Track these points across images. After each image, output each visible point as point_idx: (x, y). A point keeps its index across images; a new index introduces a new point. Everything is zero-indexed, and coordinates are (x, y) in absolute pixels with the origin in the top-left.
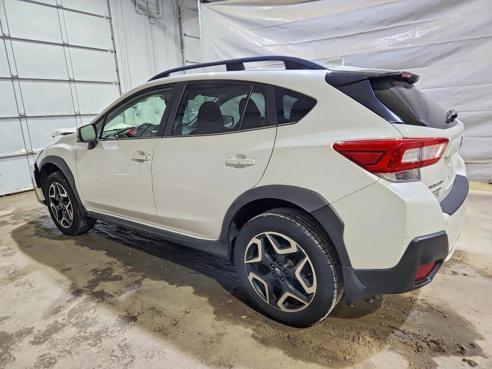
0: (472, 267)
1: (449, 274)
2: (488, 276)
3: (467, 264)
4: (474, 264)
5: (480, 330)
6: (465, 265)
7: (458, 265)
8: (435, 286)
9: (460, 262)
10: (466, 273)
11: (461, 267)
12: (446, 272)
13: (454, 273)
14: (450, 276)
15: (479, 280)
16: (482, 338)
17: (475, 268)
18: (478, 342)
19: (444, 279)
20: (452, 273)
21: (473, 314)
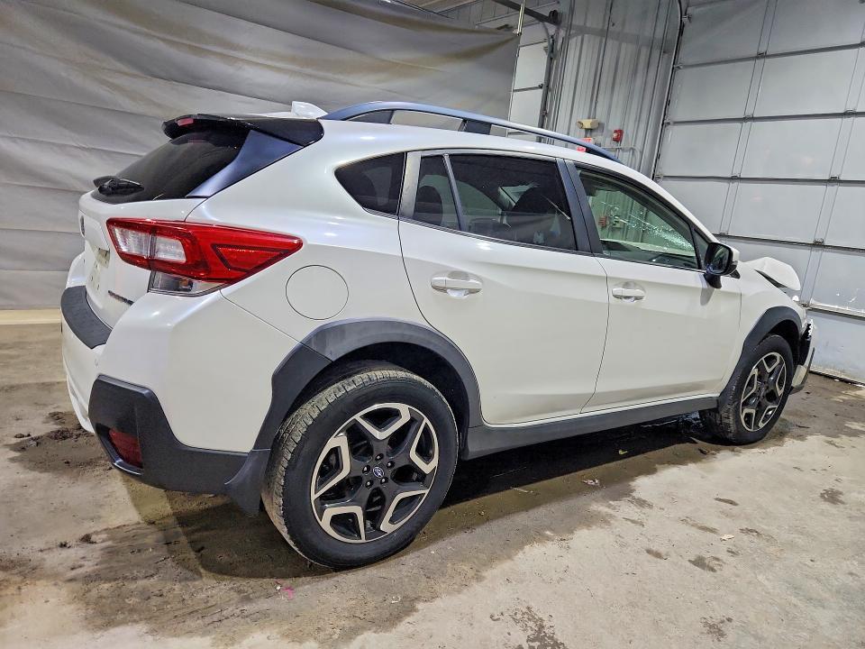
0: (54, 576)
1: (97, 533)
2: (14, 567)
3: (71, 580)
4: (55, 589)
5: (15, 466)
6: (73, 573)
7: (89, 567)
8: (106, 497)
9: (89, 579)
10: (65, 552)
11: (81, 566)
12: (104, 536)
13: (87, 539)
14: (94, 530)
15: (30, 547)
16: (13, 460)
17: (48, 577)
18: (16, 454)
19: (100, 517)
20: (94, 538)
21: (29, 480)
